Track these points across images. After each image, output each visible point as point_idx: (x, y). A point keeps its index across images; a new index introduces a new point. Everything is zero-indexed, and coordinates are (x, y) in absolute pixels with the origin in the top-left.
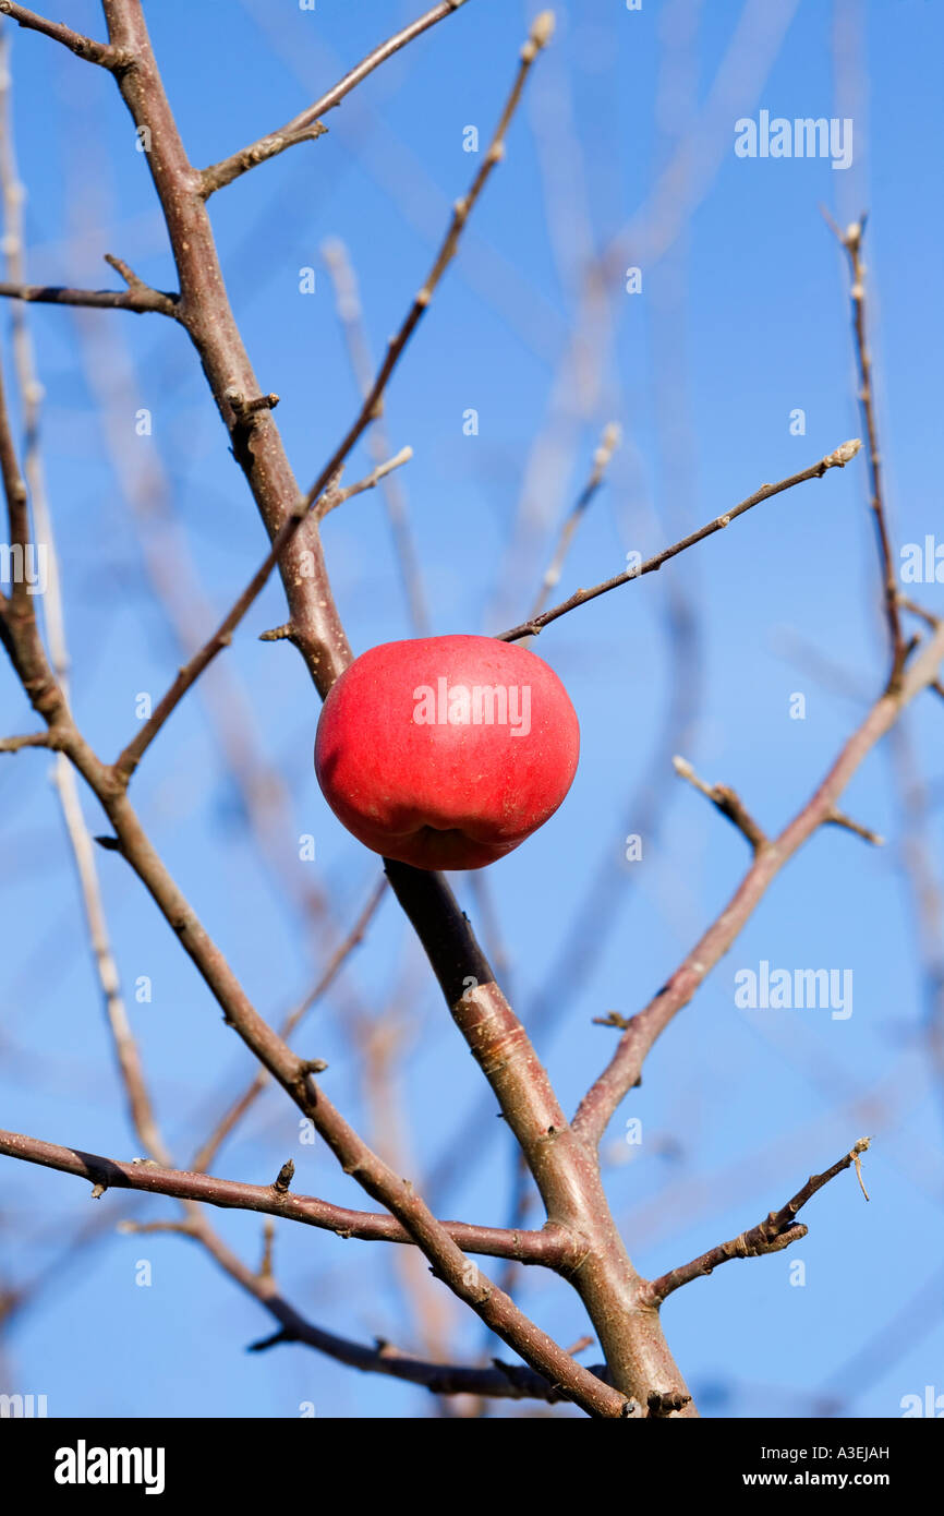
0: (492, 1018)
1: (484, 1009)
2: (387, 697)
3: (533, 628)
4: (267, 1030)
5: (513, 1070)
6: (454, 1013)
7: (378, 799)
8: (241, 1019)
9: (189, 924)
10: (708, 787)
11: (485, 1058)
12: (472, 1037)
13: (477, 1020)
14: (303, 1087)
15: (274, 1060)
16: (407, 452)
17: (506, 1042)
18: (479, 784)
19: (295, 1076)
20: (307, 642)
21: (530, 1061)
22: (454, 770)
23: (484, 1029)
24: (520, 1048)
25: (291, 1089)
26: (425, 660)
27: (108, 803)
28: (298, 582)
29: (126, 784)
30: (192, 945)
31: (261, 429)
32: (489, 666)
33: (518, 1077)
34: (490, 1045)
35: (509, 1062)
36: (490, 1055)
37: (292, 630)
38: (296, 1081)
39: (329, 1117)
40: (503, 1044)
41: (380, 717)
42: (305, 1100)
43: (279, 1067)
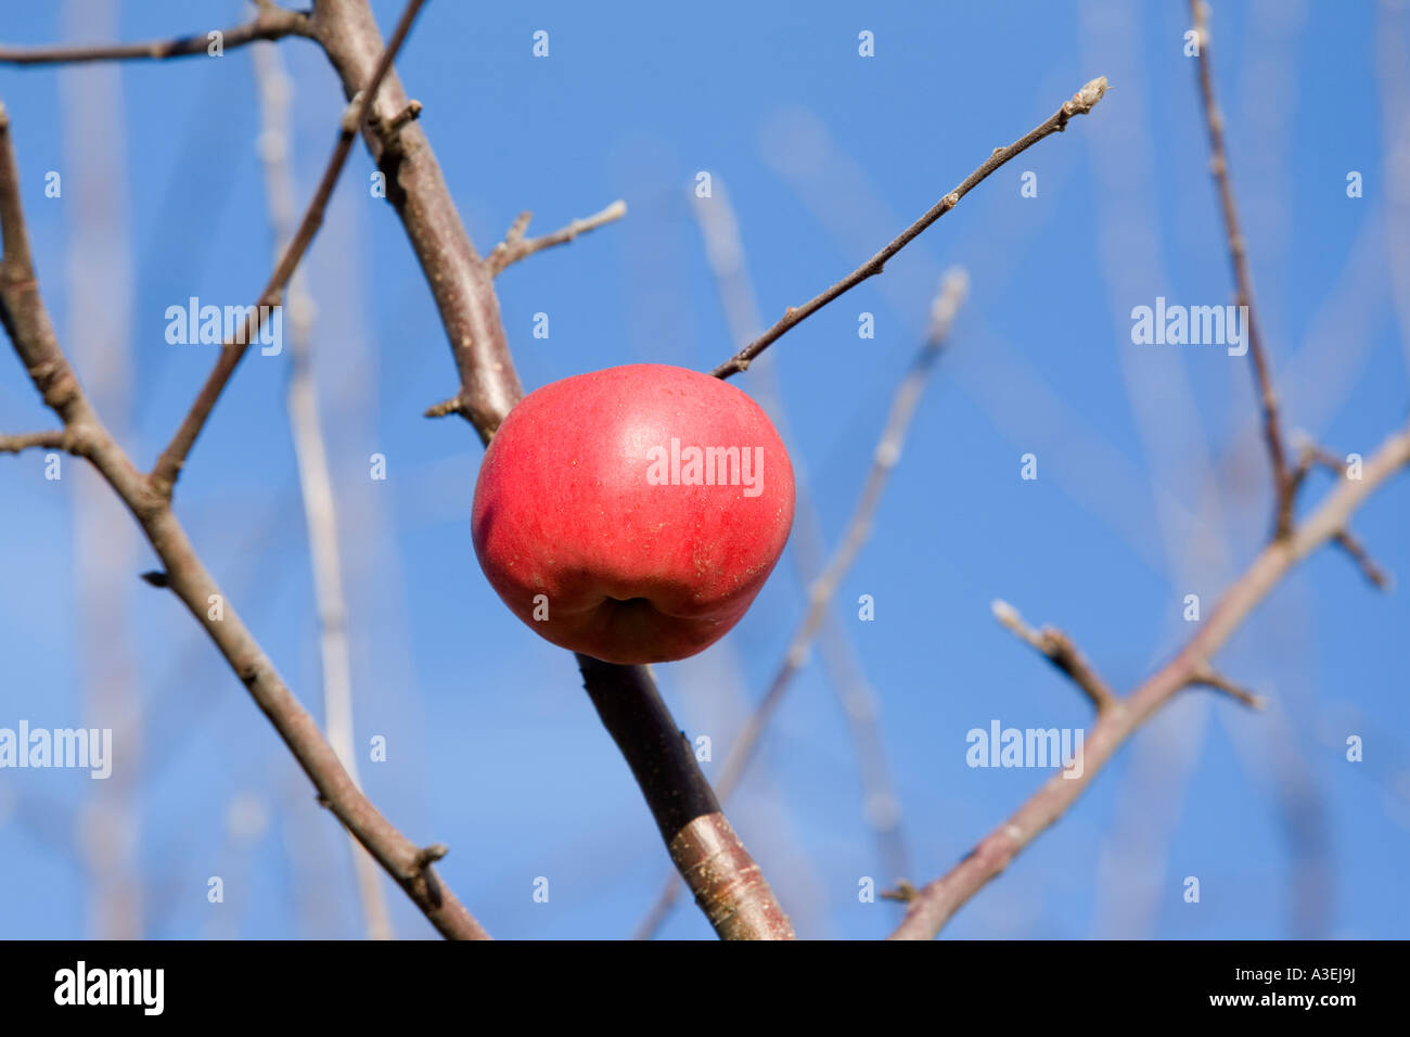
0: (717, 855)
1: (707, 846)
2: (546, 438)
3: (738, 363)
4: (372, 810)
5: (745, 917)
6: (673, 853)
7: (541, 564)
8: (337, 796)
9: (261, 675)
10: (1035, 635)
11: (711, 905)
12: (695, 879)
13: (699, 858)
14: (422, 882)
15: (383, 849)
16: (617, 208)
17: (735, 884)
18: (660, 534)
19: (410, 868)
20: (478, 412)
21: (766, 907)
22: (627, 518)
23: (708, 868)
24: (754, 889)
25: (407, 885)
26: (592, 391)
27: (146, 520)
28: (467, 342)
29: (169, 496)
30: (266, 702)
31: (413, 158)
32: (670, 392)
33: (751, 926)
34: (716, 888)
35: (740, 908)
36: (716, 902)
37: (461, 400)
38: (412, 874)
39: (460, 922)
40: (731, 886)
41: (536, 462)
42: (427, 900)
43: (390, 858)
